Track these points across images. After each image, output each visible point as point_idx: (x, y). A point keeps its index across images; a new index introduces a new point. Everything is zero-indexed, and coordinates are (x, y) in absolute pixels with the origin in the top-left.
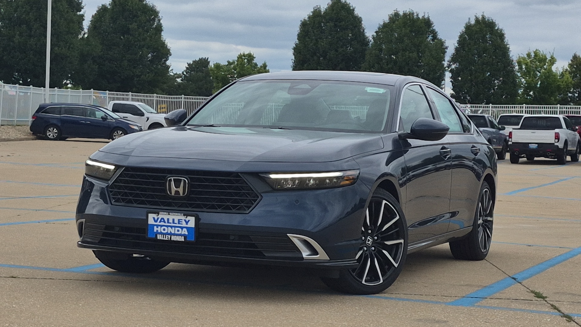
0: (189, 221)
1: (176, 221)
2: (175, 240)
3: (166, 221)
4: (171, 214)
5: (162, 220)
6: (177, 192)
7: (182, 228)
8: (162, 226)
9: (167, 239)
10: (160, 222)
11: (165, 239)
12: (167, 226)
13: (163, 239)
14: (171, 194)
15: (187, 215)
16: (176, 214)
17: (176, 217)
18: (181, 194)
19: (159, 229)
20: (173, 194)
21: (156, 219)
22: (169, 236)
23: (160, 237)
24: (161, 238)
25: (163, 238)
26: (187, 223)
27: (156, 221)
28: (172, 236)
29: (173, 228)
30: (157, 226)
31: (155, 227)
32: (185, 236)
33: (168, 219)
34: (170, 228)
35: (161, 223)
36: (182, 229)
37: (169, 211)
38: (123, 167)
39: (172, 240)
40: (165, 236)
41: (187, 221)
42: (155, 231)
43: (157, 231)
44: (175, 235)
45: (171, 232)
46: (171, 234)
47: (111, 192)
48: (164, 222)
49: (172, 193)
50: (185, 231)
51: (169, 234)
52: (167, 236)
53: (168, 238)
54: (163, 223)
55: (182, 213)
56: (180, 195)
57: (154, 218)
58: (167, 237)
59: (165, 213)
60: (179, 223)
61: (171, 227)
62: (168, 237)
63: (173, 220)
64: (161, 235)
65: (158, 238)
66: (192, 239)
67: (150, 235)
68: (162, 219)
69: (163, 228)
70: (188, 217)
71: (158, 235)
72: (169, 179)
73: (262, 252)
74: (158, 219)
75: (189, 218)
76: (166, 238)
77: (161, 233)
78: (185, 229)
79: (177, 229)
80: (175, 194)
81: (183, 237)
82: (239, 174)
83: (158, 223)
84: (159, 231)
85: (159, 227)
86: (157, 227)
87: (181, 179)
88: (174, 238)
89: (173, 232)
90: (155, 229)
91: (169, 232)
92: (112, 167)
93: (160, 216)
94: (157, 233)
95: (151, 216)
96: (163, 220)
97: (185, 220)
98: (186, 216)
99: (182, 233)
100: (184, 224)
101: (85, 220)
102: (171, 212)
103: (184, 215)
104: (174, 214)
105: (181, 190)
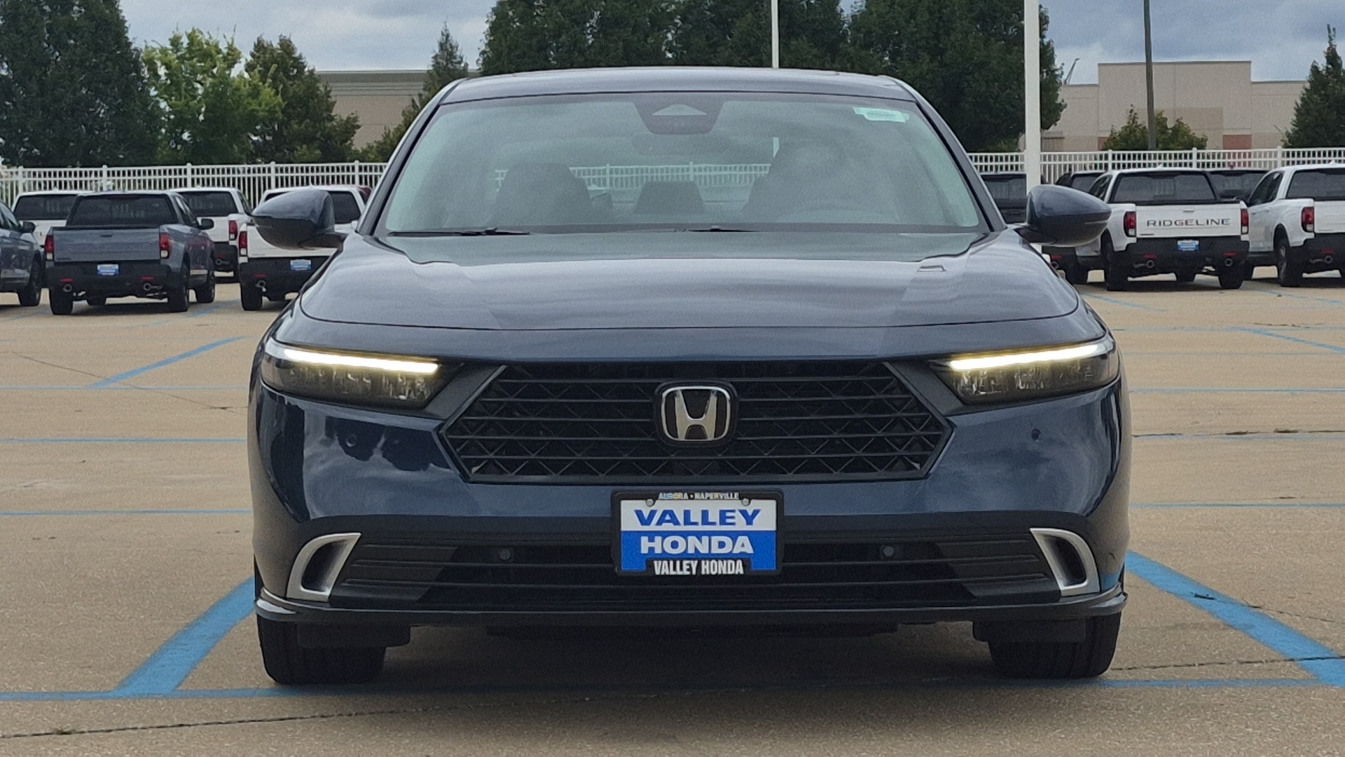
0: (756, 512)
1: (714, 517)
2: (713, 573)
3: (681, 519)
4: (697, 495)
5: (668, 518)
6: (696, 431)
7: (734, 536)
8: (665, 535)
9: (688, 573)
10: (659, 523)
11: (679, 573)
12: (685, 535)
13: (673, 573)
14: (676, 436)
15: (751, 497)
16: (716, 495)
17: (713, 504)
18: (710, 436)
19: (657, 545)
20: (682, 436)
21: (646, 515)
22: (694, 564)
23: (661, 568)
24: (665, 571)
25: (675, 569)
26: (749, 519)
27: (644, 522)
28: (703, 562)
29: (705, 539)
30: (651, 536)
31: (644, 539)
32: (745, 559)
33: (687, 513)
34: (692, 539)
35: (664, 524)
36: (734, 541)
37: (690, 487)
38: (493, 364)
39: (703, 573)
40: (678, 563)
41: (750, 513)
42: (644, 550)
43: (652, 549)
44: (710, 557)
45: (696, 549)
46: (699, 557)
47: (456, 443)
48: (677, 523)
49: (679, 433)
50: (743, 545)
51: (690, 557)
52: (685, 562)
53: (690, 570)
54: (671, 524)
55: (734, 492)
56: (704, 436)
57: (639, 513)
58: (685, 567)
59: (680, 495)
60: (723, 522)
61: (699, 535)
62: (690, 565)
63: (705, 514)
64: (665, 562)
65: (657, 572)
66: (769, 564)
67: (627, 566)
68: (665, 513)
69: (670, 539)
70: (753, 501)
71: (655, 562)
72: (665, 394)
73: (965, 585)
74: (653, 513)
75: (756, 504)
76: (681, 569)
77: (664, 556)
78: (742, 539)
79: (715, 539)
80: (686, 438)
81: (739, 562)
82: (887, 364)
83: (653, 527)
84: (658, 551)
85: (658, 539)
86: (652, 540)
87: (709, 391)
88: (708, 568)
89: (704, 550)
90: (645, 545)
91: (691, 551)
92: (430, 368)
93: (661, 506)
94: (651, 558)
95: (629, 509)
96: (669, 516)
97: (744, 513)
98: (746, 500)
99: (736, 551)
100: (740, 524)
101: (359, 534)
102: (699, 491)
103: (741, 498)
104: (707, 495)
105: (708, 422)
